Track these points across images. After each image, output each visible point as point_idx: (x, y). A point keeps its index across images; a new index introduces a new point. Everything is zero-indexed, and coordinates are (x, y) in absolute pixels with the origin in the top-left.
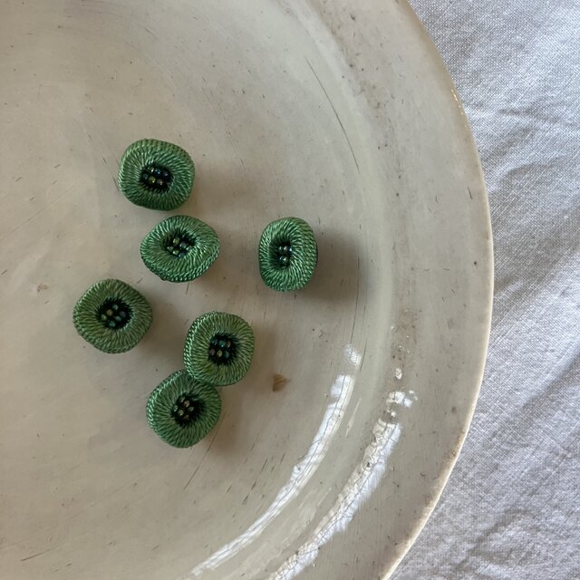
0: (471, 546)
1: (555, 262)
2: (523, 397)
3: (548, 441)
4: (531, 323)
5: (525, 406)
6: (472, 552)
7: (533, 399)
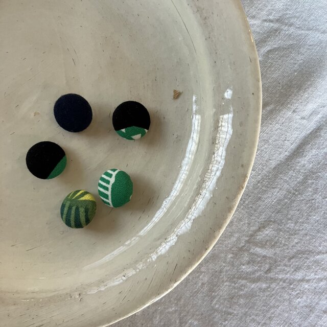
0: (247, 239)
1: (290, 95)
2: (273, 164)
3: (286, 186)
4: (277, 126)
5: (275, 168)
6: (247, 242)
7: (278, 165)
